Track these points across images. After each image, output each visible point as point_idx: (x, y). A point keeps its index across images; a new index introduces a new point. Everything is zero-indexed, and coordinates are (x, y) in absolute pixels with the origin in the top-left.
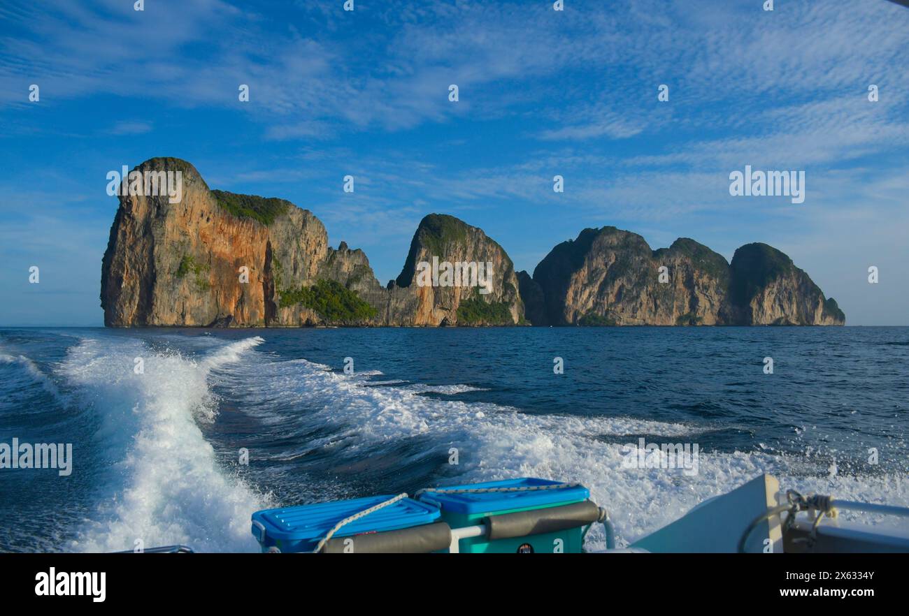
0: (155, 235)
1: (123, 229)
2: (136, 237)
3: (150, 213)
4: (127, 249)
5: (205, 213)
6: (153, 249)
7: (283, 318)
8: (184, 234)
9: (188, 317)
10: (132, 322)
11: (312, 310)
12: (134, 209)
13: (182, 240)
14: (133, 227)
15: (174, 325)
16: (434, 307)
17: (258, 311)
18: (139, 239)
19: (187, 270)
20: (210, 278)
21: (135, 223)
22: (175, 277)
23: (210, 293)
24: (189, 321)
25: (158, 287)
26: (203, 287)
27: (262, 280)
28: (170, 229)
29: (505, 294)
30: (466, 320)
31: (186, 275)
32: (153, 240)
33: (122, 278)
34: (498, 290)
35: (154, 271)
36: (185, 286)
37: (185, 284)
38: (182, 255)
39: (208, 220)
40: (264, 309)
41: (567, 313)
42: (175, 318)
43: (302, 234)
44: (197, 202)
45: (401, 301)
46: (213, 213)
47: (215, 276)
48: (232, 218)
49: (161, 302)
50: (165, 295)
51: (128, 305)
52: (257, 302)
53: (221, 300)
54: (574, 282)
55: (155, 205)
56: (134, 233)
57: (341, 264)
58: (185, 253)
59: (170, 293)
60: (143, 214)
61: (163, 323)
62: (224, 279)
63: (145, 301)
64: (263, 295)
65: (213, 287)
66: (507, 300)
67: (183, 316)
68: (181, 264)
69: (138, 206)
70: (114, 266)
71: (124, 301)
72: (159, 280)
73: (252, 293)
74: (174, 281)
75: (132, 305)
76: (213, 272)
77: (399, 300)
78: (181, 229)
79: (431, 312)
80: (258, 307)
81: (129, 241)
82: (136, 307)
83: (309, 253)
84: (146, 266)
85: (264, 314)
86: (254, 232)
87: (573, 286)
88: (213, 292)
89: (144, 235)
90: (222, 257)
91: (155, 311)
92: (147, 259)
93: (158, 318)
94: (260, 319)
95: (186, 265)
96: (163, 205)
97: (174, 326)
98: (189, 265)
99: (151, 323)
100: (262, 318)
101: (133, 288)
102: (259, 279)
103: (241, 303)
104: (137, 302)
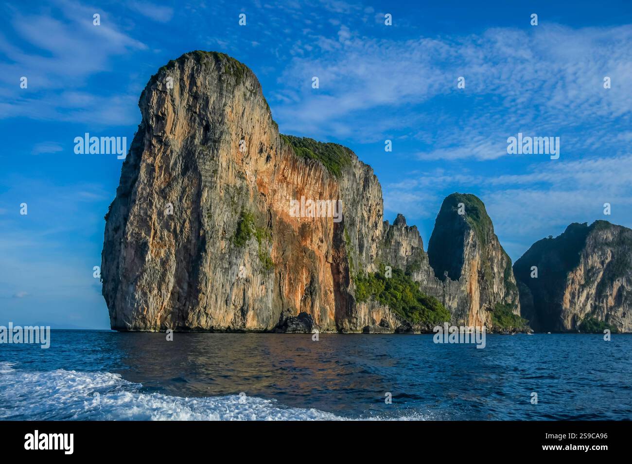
0: (203, 173)
1: (149, 161)
2: (170, 175)
3: (193, 137)
4: (156, 196)
5: (265, 148)
6: (199, 195)
7: (361, 317)
8: (241, 176)
9: (251, 313)
10: (162, 323)
11: (387, 307)
12: (168, 128)
13: (238, 185)
14: (166, 158)
15: (229, 327)
16: (480, 308)
17: (328, 307)
18: (175, 179)
19: (248, 234)
20: (273, 253)
21: (168, 152)
22: (232, 246)
23: (273, 275)
24: (252, 323)
25: (209, 261)
26: (266, 267)
27: (330, 260)
28: (224, 165)
29: (507, 294)
30: (502, 324)
31: (247, 242)
32: (200, 181)
33: (145, 244)
34: (501, 289)
35: (202, 232)
36: (246, 262)
37: (247, 258)
38: (239, 210)
39: (268, 158)
40: (334, 303)
41: (564, 317)
42: (231, 316)
43: (363, 197)
44: (257, 128)
45: (454, 298)
46: (274, 148)
47: (277, 248)
48: (297, 161)
49: (212, 287)
50: (219, 274)
51: (155, 292)
52: (326, 294)
53: (286, 289)
54: (570, 281)
55: (201, 124)
56: (168, 166)
57: (398, 244)
58: (243, 207)
59: (226, 271)
60: (182, 138)
61: (214, 324)
62: (289, 253)
63: (185, 286)
64: (332, 284)
65: (276, 265)
66: (510, 302)
67: (244, 312)
68: (239, 224)
69: (174, 125)
70: (132, 224)
71: (149, 284)
72: (210, 250)
73: (321, 278)
74: (230, 251)
75: (164, 291)
76: (275, 243)
77: (452, 297)
78: (237, 168)
79: (477, 314)
80: (327, 301)
81: (159, 182)
82: (169, 295)
83: (370, 226)
84: (187, 225)
85: (334, 312)
86: (323, 184)
87: (570, 286)
88: (276, 274)
89: (184, 172)
90: (285, 220)
91: (204, 301)
92: (189, 212)
93: (207, 314)
94: (330, 319)
95: (246, 226)
96: (214, 123)
97: (228, 330)
98: (250, 226)
99: (195, 324)
100: (332, 318)
101: (164, 263)
102: (326, 257)
103: (311, 294)
104: (171, 288)
